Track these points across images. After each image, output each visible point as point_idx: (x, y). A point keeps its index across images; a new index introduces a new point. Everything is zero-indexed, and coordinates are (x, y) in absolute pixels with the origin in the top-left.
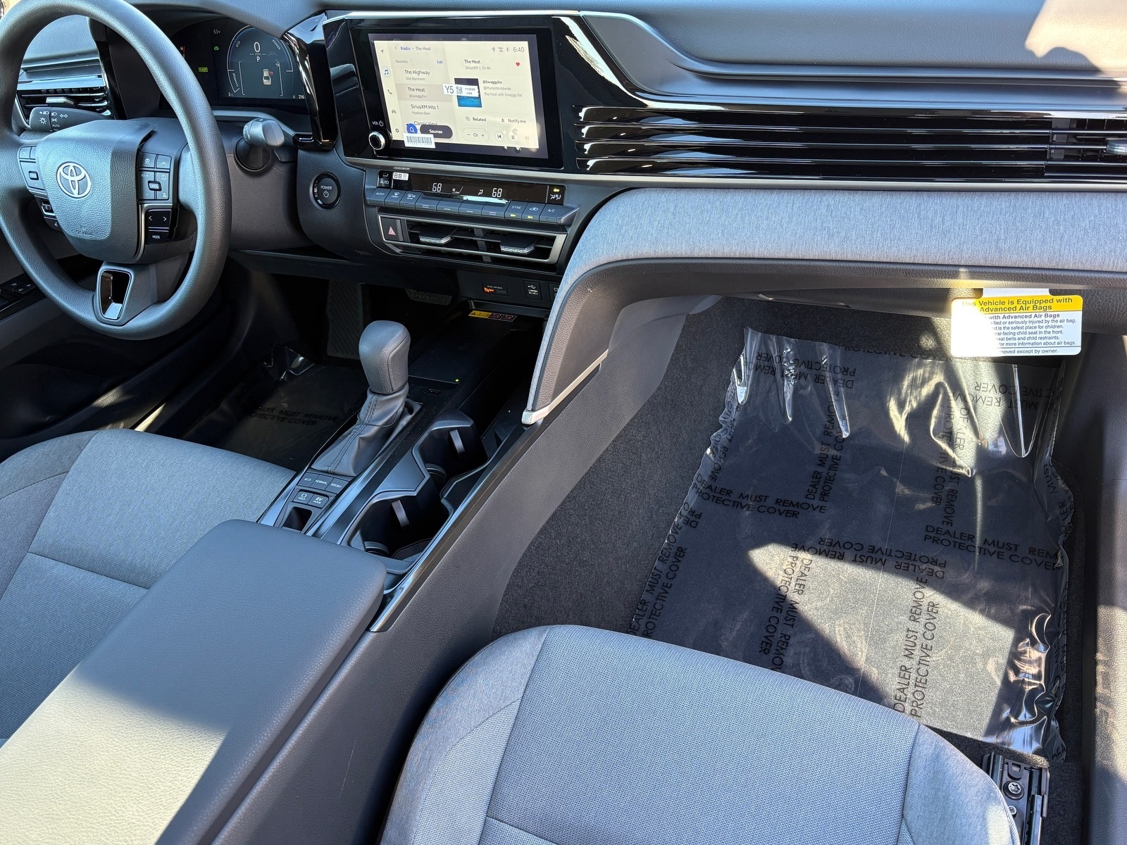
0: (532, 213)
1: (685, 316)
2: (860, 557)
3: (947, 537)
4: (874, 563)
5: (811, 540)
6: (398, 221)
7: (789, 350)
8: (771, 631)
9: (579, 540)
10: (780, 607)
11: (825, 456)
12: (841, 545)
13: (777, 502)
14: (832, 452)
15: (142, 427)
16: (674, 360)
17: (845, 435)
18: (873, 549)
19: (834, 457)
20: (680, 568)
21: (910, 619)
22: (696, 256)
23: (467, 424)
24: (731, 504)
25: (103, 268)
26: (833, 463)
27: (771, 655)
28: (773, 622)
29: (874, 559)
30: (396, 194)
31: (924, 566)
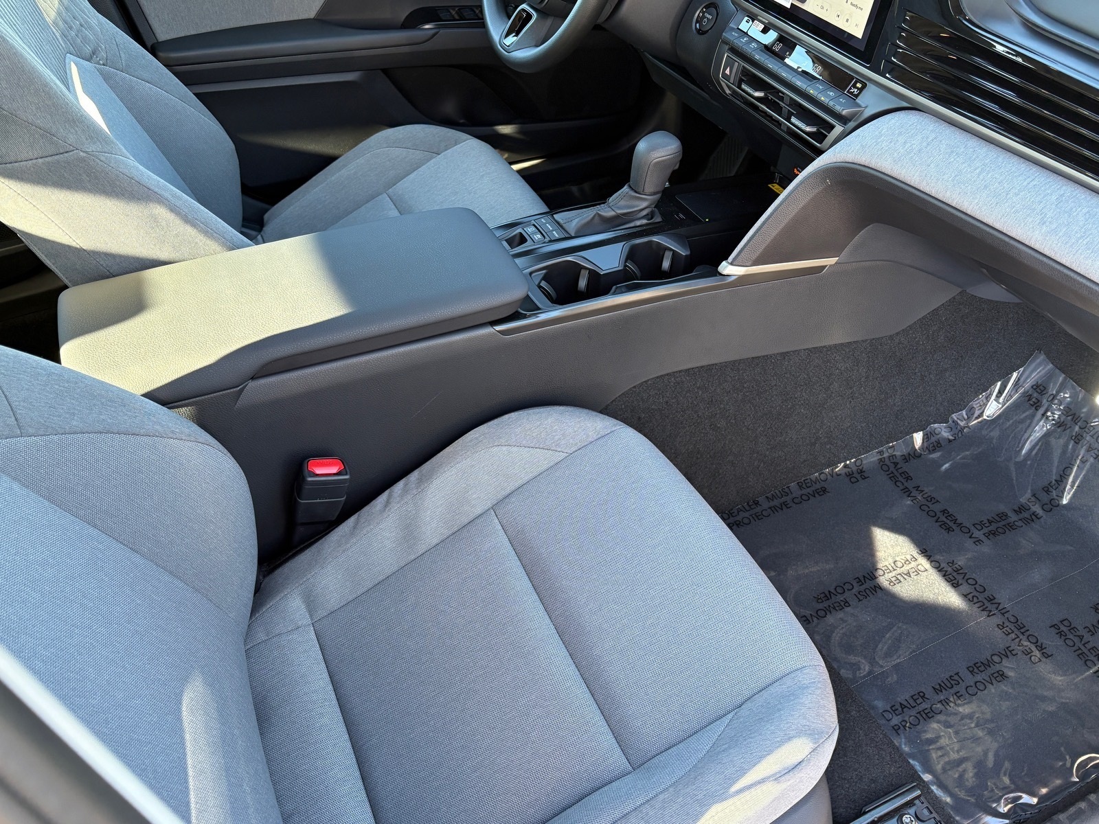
0: (828, 96)
1: (960, 290)
2: (973, 597)
3: (1076, 640)
4: (981, 608)
5: (943, 556)
6: (737, 64)
7: (1068, 396)
8: (838, 591)
9: (722, 406)
10: (863, 582)
11: (1028, 508)
12: (966, 578)
13: (944, 511)
14: (1037, 509)
15: (516, 167)
16: (924, 323)
17: (1065, 501)
18: (991, 599)
19: (1035, 514)
20: (810, 501)
21: (968, 668)
22: (921, 189)
23: (683, 252)
24: (902, 487)
25: (524, 6)
26: (1029, 518)
27: (821, 606)
28: (846, 587)
29: (984, 607)
30: (745, 39)
31: (1026, 643)
